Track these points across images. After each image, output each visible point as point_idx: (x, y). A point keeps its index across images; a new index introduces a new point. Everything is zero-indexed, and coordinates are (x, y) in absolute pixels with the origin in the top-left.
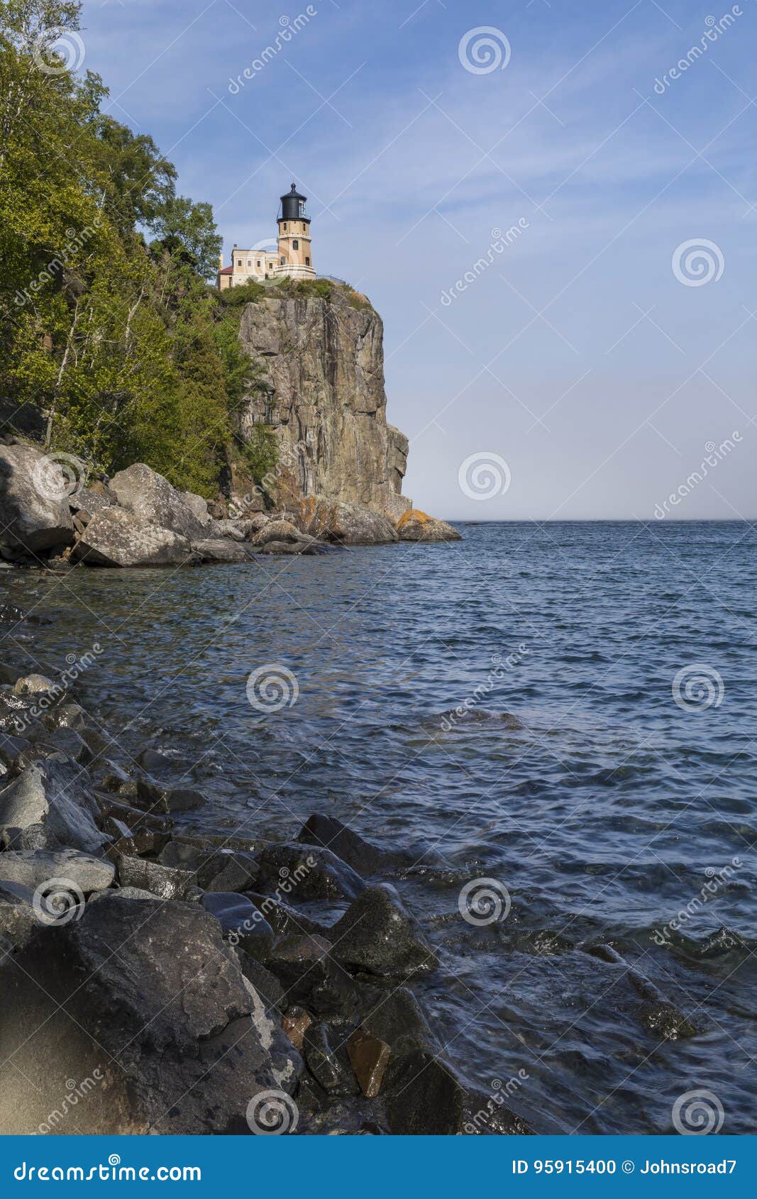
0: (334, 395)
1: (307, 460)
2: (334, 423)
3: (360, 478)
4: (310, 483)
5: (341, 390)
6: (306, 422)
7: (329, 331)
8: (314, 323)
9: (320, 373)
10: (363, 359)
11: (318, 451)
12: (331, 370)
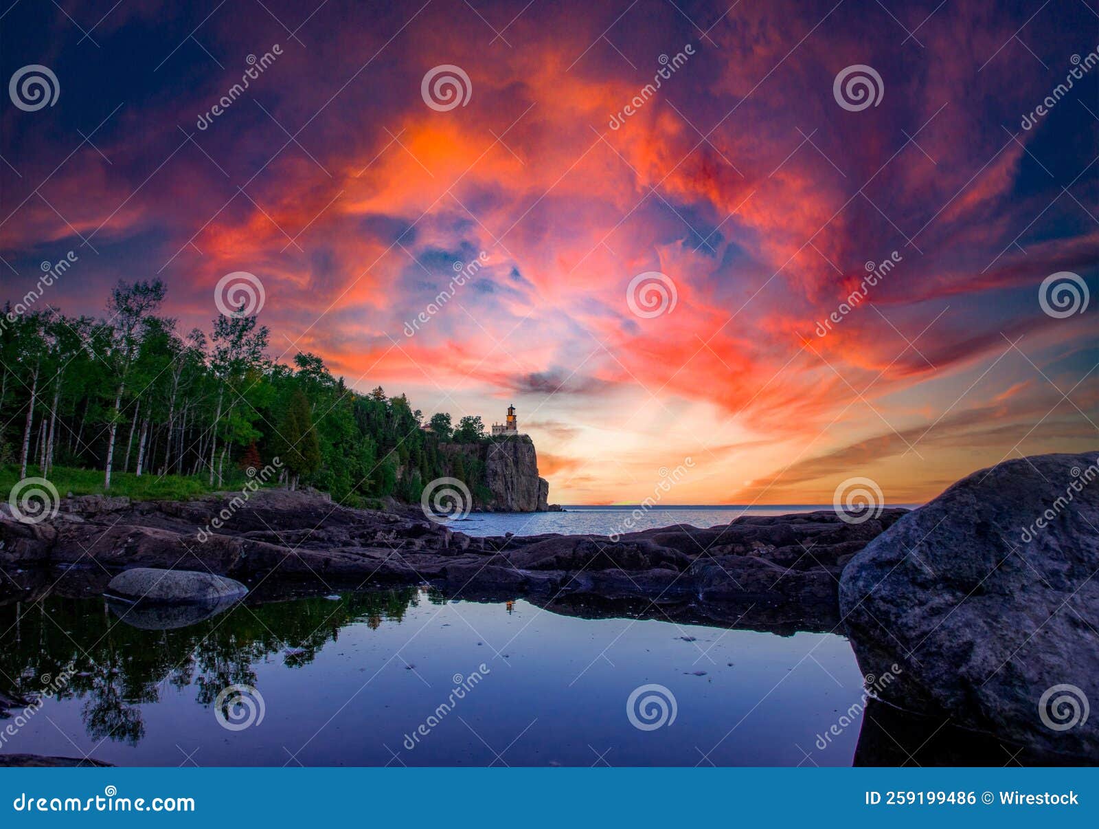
0: (518, 471)
1: (508, 491)
2: (517, 479)
3: (527, 496)
4: (509, 498)
5: (520, 470)
6: (507, 480)
7: (515, 453)
8: (511, 449)
9: (512, 464)
10: (527, 459)
11: (512, 488)
12: (516, 463)
